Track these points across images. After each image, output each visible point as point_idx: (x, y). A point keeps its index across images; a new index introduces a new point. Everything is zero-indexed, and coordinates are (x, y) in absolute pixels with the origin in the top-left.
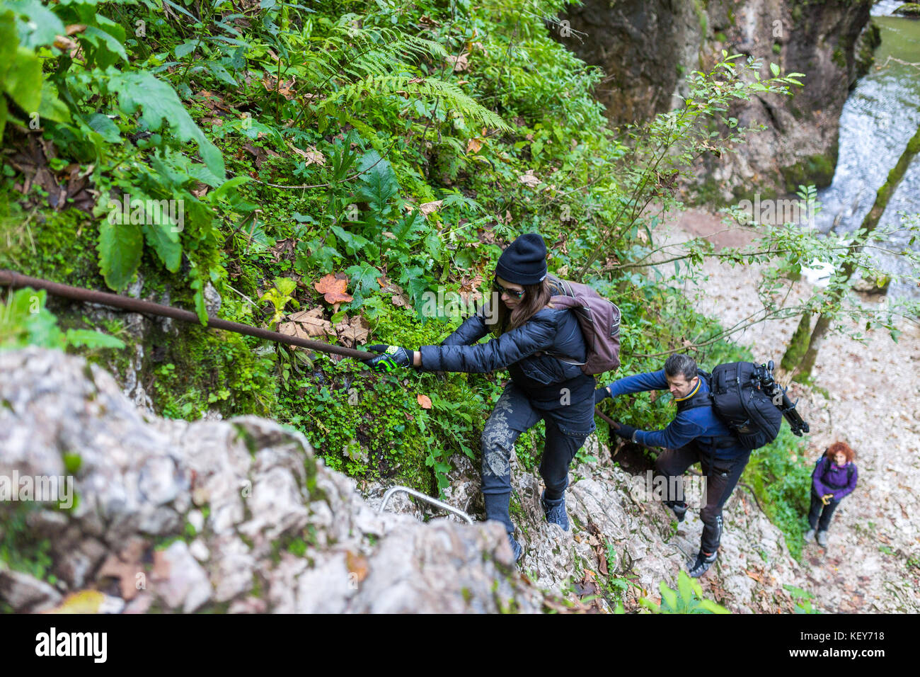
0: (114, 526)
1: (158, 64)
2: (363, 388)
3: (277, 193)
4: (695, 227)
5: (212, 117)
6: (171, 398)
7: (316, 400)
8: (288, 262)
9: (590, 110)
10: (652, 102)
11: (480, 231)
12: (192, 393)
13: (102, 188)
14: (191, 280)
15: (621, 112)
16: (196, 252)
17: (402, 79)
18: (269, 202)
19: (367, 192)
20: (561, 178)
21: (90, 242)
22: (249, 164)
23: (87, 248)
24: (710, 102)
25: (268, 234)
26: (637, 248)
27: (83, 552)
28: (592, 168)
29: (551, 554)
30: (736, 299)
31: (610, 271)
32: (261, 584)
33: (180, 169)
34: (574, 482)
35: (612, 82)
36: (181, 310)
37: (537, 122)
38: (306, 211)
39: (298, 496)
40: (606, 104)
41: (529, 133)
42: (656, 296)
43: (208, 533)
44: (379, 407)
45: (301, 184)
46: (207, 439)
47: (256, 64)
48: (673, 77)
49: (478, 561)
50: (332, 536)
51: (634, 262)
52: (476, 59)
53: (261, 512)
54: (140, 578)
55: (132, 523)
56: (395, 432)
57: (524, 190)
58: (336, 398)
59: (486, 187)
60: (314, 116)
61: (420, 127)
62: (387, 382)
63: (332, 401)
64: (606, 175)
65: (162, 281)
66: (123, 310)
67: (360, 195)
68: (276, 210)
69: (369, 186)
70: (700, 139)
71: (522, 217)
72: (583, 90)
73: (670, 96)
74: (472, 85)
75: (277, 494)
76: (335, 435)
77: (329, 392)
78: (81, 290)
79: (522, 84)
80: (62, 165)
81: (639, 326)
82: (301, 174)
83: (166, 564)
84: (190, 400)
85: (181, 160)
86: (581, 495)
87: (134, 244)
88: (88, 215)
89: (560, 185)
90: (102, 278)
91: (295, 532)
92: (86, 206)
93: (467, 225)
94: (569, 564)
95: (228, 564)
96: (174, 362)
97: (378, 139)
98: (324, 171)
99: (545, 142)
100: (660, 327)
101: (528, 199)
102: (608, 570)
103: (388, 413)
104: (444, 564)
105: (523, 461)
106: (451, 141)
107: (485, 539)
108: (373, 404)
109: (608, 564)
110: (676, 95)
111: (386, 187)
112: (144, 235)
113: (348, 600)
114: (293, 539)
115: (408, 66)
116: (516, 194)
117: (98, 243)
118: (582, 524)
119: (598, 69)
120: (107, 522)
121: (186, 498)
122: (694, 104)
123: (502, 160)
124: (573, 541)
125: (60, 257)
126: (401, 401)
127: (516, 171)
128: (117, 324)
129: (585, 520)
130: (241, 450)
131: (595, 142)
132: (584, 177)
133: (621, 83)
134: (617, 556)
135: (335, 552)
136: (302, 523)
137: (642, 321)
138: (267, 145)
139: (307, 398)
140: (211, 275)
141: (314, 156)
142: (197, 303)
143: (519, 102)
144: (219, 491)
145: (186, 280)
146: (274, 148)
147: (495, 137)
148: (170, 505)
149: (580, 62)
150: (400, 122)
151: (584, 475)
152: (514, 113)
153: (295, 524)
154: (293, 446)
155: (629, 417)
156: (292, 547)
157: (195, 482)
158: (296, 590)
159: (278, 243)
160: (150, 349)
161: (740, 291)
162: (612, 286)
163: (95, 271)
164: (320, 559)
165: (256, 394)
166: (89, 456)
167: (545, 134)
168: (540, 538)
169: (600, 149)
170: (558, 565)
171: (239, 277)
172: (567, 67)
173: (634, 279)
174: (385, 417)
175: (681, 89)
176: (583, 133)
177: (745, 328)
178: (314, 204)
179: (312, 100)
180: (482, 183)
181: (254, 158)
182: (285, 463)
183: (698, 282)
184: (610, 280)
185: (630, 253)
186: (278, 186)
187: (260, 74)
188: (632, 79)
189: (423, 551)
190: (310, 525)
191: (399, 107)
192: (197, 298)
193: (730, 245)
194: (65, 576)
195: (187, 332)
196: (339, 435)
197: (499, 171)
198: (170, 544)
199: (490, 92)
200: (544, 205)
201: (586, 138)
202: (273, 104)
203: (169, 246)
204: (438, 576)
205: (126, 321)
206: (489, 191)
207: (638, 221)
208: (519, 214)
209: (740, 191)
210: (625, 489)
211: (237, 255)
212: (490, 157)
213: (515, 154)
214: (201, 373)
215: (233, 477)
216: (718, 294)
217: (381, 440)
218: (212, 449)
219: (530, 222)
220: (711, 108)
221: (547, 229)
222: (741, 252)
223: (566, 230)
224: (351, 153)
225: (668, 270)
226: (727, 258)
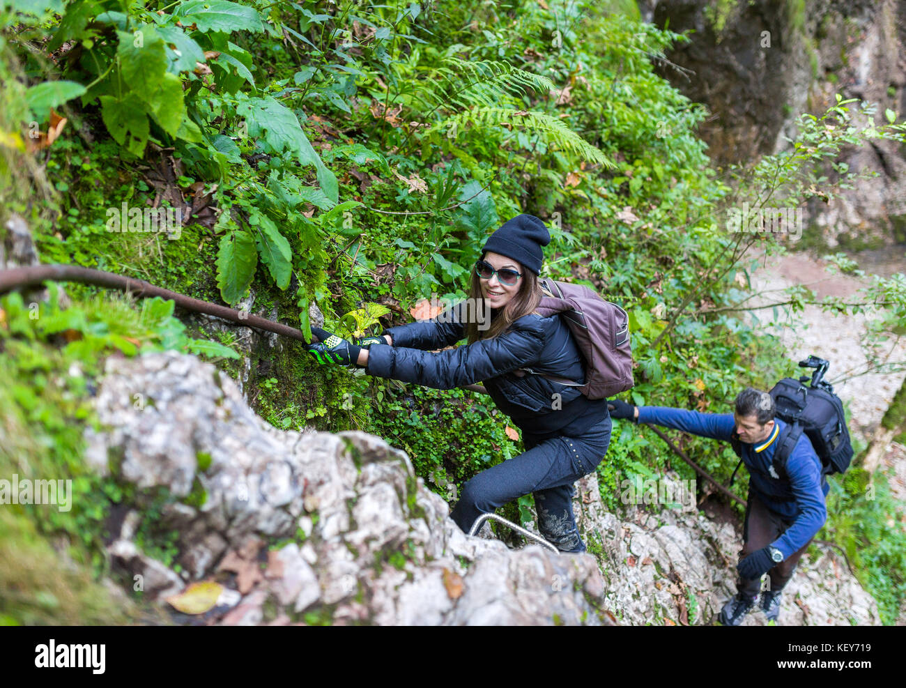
0: (235, 523)
1: (278, 90)
2: (452, 416)
3: (379, 218)
4: (795, 273)
5: (321, 141)
6: (272, 411)
7: (405, 424)
8: (386, 286)
9: (692, 148)
10: (755, 141)
11: (574, 265)
12: (292, 408)
13: (224, 206)
14: (298, 298)
15: (723, 151)
16: (304, 271)
17: (507, 112)
18: (371, 226)
19: (466, 222)
20: (659, 216)
21: (209, 257)
22: (354, 188)
23: (206, 262)
24: (820, 146)
25: (368, 257)
26: (733, 291)
27: (207, 546)
28: (691, 207)
29: (630, 599)
30: (835, 351)
31: (705, 314)
32: (365, 592)
33: (294, 191)
34: (657, 528)
35: (715, 121)
36: (286, 327)
37: (637, 158)
38: (406, 237)
39: (399, 511)
40: (708, 143)
41: (629, 169)
42: (752, 344)
43: (317, 538)
44: (467, 435)
45: (403, 210)
46: (317, 450)
47: (364, 91)
48: (779, 116)
49: (569, 590)
50: (429, 553)
51: (731, 306)
52: (579, 93)
53: (365, 523)
54: (254, 574)
55: (251, 522)
56: (481, 461)
57: (620, 226)
58: (425, 423)
59: (581, 222)
60: (418, 144)
61: (520, 159)
62: (476, 411)
63: (421, 426)
64: (705, 216)
65: (272, 297)
66: (235, 323)
67: (459, 223)
68: (378, 235)
69: (468, 215)
70: (807, 184)
71: (616, 254)
72: (685, 128)
73: (775, 136)
74: (574, 117)
75: (381, 508)
76: (422, 460)
77: (418, 417)
78: (199, 302)
79: (624, 120)
80: (188, 182)
81: (732, 371)
82: (403, 201)
83: (280, 563)
84: (289, 414)
85: (293, 182)
86: (664, 541)
87: (249, 260)
88: (209, 231)
89: (658, 223)
90: (218, 291)
91: (396, 546)
92: (208, 222)
93: (561, 260)
94: (649, 611)
95: (335, 569)
96: (277, 377)
97: (479, 170)
98: (425, 198)
99: (644, 179)
100: (754, 374)
101: (624, 236)
102: (689, 621)
103: (475, 442)
104: (536, 589)
105: (606, 501)
106: (551, 174)
107: (577, 568)
108: (461, 432)
109: (689, 615)
110: (782, 136)
111: (485, 217)
112: (259, 253)
113: (444, 615)
114: (393, 552)
115: (512, 98)
116: (612, 230)
117: (217, 258)
118: (664, 571)
119: (703, 107)
120: (230, 519)
121: (299, 503)
122: (802, 147)
123: (600, 195)
124: (653, 587)
125: (182, 269)
126: (488, 431)
127: (614, 207)
128: (230, 336)
129: (667, 568)
130: (348, 463)
131: (695, 181)
132: (682, 217)
133: (725, 123)
134: (698, 607)
135: (432, 569)
136: (403, 537)
137: (736, 367)
138: (372, 170)
139: (398, 422)
140: (316, 295)
141: (417, 183)
142: (302, 321)
143: (619, 137)
144: (329, 499)
145: (293, 297)
146: (378, 174)
147: (595, 172)
148: (285, 508)
149: (684, 99)
150: (501, 154)
151: (668, 521)
152: (614, 148)
153: (397, 538)
154: (397, 463)
155: (718, 465)
156: (393, 559)
157: (307, 491)
158: (396, 600)
159: (378, 267)
160: (256, 362)
161: (840, 343)
162: (706, 329)
163: (212, 284)
164: (418, 573)
165: (351, 414)
166: (218, 456)
167: (645, 171)
168: (620, 581)
169: (700, 188)
170: (637, 611)
171: (340, 298)
172: (670, 103)
173: (730, 323)
174: (472, 446)
175: (787, 130)
176: (683, 172)
177: (845, 381)
178: (414, 231)
179: (417, 128)
180: (578, 217)
181: (359, 183)
182: (390, 479)
183: (797, 330)
184: (704, 323)
185: (726, 297)
186: (381, 211)
187: (368, 102)
188: (735, 117)
189: (517, 574)
190: (410, 540)
191: (501, 138)
192: (303, 316)
193: (832, 294)
194: (188, 566)
195: (290, 349)
196: (426, 460)
197: (596, 206)
198: (284, 545)
199: (591, 126)
200: (641, 243)
201: (687, 177)
202: (379, 130)
203: (281, 265)
204: (531, 600)
205: (238, 334)
206: (585, 226)
207: (737, 264)
208: (615, 251)
209: (845, 238)
210: (710, 539)
211: (340, 277)
212: (589, 192)
213: (613, 190)
214: (300, 389)
215: (341, 488)
216: (816, 345)
217: (467, 469)
218: (323, 459)
219: (625, 260)
220: (821, 153)
221: (643, 267)
222: (845, 301)
223: (661, 270)
224: (454, 182)
225: (765, 316)
226: (829, 307)
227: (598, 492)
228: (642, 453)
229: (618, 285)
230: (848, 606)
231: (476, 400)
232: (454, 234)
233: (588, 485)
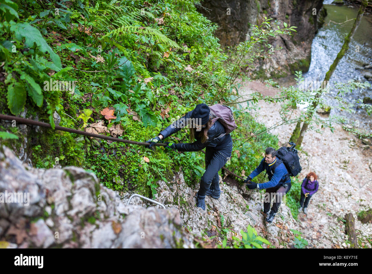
0: (13, 213)
1: (33, 20)
2: (121, 154)
3: (84, 74)
4: (256, 88)
5: (56, 42)
6: (39, 159)
7: (101, 159)
8: (89, 102)
9: (213, 41)
10: (238, 38)
11: (169, 90)
12: (48, 157)
13: (9, 72)
14: (48, 110)
15: (226, 41)
16: (50, 98)
17: (136, 27)
18: (81, 78)
19: (122, 74)
20: (202, 68)
21: (3, 95)
22: (72, 62)
23: (2, 97)
24: (260, 38)
25: (81, 91)
26: (232, 96)
28: (214, 64)
29: (198, 219)
30: (272, 117)
32: (76, 236)
33: (42, 64)
35: (222, 29)
36: (43, 123)
37: (192, 45)
38: (96, 81)
39: (92, 199)
40: (220, 38)
41: (189, 50)
42: (240, 116)
43: (54, 216)
44: (128, 162)
45: (94, 70)
46: (53, 176)
47: (75, 21)
48: (247, 28)
49: (167, 224)
50: (107, 215)
51: (231, 102)
52: (167, 20)
53: (76, 206)
54: (24, 235)
55: (21, 212)
56: (134, 172)
57: (187, 73)
58: (110, 158)
59: (171, 72)
60: (99, 42)
61: (144, 47)
62: (131, 151)
63: (108, 159)
64: (220, 67)
65: (35, 111)
66: (18, 123)
67: (119, 75)
68: (84, 81)
69: (123, 71)
70: (257, 52)
71: (186, 84)
72: (210, 32)
73: (245, 35)
74: (165, 30)
75: (83, 198)
76: (110, 173)
77: (107, 156)
79: (186, 30)
82: (94, 66)
83: (36, 229)
84: (48, 160)
85: (43, 60)
87: (22, 95)
88: (2, 83)
89: (201, 71)
90: (9, 110)
91: (91, 214)
92: (2, 79)
93: (163, 87)
94: (206, 224)
95: (62, 228)
96: (41, 144)
97: (126, 52)
98: (104, 65)
99: (195, 54)
100: (241, 128)
101: (188, 77)
102: (221, 225)
103: (132, 164)
104: (152, 225)
105: (187, 183)
106: (157, 53)
107: (169, 214)
108: (125, 160)
109: (221, 223)
110: (248, 35)
111: (130, 72)
112: (27, 92)
113: (113, 241)
114: (90, 217)
115: (139, 22)
116: (183, 74)
117: (7, 95)
118: (211, 207)
119: (216, 24)
120: (10, 212)
121: (44, 201)
122: (254, 38)
123: (178, 61)
124: (207, 214)
126: (137, 159)
127: (184, 65)
128: (16, 129)
130: (68, 181)
131: (215, 54)
132: (211, 68)
133: (226, 30)
134: (225, 220)
135: (108, 222)
136: (94, 210)
138: (80, 54)
139: (98, 159)
140: (56, 108)
141: (100, 59)
142: (50, 120)
143: (184, 37)
144: (59, 197)
145: (45, 110)
146: (83, 56)
147: (175, 52)
148: (37, 204)
149: (209, 21)
150: (136, 45)
152: (182, 42)
153: (91, 211)
154: (90, 178)
155: (230, 164)
156: (89, 220)
157: (48, 194)
158: (91, 238)
159: (85, 95)
160: (30, 139)
161: (273, 113)
163: (6, 107)
164: (101, 225)
165: (76, 157)
167: (195, 50)
168: (194, 213)
169: (217, 56)
170: (201, 224)
171: (68, 109)
172: (204, 23)
174: (130, 166)
175: (250, 33)
176: (210, 50)
177: (275, 128)
178: (100, 79)
179: (99, 35)
180: (170, 70)
181: (75, 60)
182: (87, 186)
183: (256, 110)
185: (229, 98)
186: (85, 71)
187: (77, 25)
188: (230, 28)
189: (144, 220)
190: (97, 211)
191: (135, 39)
192: (50, 118)
193: (269, 95)
195: (46, 132)
196: (111, 173)
197: (176, 65)
198: (37, 220)
199: (173, 33)
200: (195, 79)
201: (212, 52)
202: (83, 37)
203: (38, 96)
204: (150, 230)
205: (20, 128)
206: (173, 73)
207: (232, 85)
208: (185, 83)
209: (273, 74)
210: (228, 193)
211: (68, 100)
212: (173, 60)
213: (183, 58)
214: (52, 149)
215: (64, 192)
216: (265, 115)
217: (129, 175)
218: (55, 180)
219: (189, 86)
220: (261, 40)
221: (196, 89)
222: (273, 98)
223: (204, 89)
224: (115, 57)
225: (244, 105)
226: (267, 100)
227: (183, 179)
228: (200, 162)
229: (187, 96)
230: (280, 212)
231: (131, 147)
232: (117, 79)
233: (180, 177)
